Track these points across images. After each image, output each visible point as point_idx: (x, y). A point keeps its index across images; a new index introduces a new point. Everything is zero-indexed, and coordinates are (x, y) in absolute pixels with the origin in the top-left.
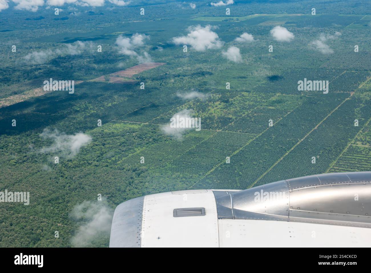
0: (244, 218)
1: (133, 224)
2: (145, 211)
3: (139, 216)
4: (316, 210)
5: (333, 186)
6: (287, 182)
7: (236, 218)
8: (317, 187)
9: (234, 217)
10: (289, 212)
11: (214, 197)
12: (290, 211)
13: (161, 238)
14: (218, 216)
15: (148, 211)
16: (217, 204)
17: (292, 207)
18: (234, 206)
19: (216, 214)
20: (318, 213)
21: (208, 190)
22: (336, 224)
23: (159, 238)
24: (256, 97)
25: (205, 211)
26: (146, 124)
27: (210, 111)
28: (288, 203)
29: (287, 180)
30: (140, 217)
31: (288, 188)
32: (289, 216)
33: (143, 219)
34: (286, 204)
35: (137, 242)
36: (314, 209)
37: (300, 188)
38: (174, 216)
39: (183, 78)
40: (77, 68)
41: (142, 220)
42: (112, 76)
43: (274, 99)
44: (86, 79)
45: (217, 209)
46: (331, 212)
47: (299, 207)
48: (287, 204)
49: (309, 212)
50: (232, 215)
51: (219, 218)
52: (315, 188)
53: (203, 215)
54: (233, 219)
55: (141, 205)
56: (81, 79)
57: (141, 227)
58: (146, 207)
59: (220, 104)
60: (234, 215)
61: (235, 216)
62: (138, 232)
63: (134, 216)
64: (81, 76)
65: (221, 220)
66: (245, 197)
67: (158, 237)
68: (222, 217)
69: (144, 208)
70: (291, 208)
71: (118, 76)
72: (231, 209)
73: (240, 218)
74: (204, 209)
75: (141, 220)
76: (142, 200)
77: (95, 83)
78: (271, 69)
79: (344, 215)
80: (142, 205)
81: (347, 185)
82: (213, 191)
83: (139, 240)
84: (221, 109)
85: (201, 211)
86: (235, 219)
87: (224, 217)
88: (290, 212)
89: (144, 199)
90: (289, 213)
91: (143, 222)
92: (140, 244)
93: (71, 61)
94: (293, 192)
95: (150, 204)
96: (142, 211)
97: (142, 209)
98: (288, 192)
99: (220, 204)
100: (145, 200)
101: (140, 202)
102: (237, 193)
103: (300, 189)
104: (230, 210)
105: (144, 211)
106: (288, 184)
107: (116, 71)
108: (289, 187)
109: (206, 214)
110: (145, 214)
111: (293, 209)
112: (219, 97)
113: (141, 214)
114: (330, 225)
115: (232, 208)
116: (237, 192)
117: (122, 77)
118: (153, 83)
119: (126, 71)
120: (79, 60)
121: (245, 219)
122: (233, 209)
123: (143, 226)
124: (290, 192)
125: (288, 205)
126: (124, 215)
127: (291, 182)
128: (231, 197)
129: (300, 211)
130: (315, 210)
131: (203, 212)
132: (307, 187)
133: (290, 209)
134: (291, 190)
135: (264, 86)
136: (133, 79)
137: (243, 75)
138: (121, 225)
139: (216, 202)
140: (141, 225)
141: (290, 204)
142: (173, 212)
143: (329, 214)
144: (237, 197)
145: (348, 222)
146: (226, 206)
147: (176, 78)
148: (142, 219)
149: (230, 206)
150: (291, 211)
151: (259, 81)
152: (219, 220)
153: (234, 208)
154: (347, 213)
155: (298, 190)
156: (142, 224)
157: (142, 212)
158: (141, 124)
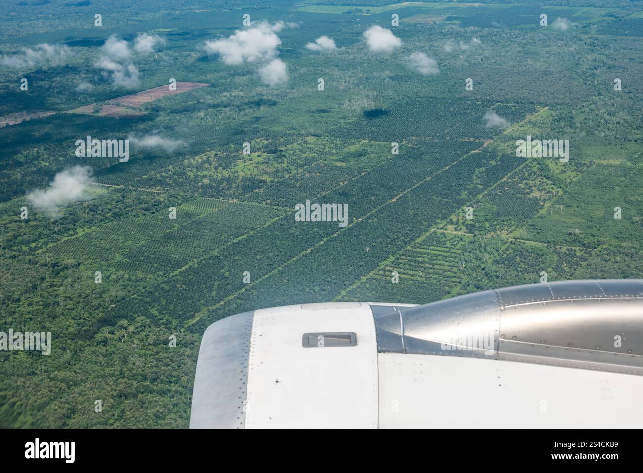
0: (421, 352)
1: (233, 358)
2: (255, 336)
3: (244, 344)
4: (545, 343)
5: (574, 301)
6: (496, 293)
7: (408, 351)
8: (546, 303)
9: (406, 351)
10: (498, 343)
11: (372, 314)
12: (500, 342)
13: (280, 382)
14: (378, 347)
15: (261, 336)
16: (377, 328)
17: (503, 335)
18: (405, 331)
19: (376, 344)
20: (548, 347)
21: (362, 303)
22: (577, 367)
23: (277, 382)
24: (325, 145)
25: (356, 338)
26: (119, 187)
27: (236, 167)
28: (498, 329)
29: (496, 290)
30: (247, 346)
31: (497, 304)
32: (497, 351)
33: (251, 349)
34: (494, 330)
35: (241, 388)
36: (541, 341)
37: (519, 304)
38: (303, 346)
39: (221, 110)
40: (56, 90)
41: (250, 351)
42: (108, 105)
43: (352, 149)
44: (63, 110)
45: (377, 335)
46: (569, 345)
47: (516, 337)
48: (496, 331)
49: (532, 345)
50: (401, 346)
51: (379, 352)
52: (543, 304)
53: (353, 346)
54: (403, 353)
55: (249, 326)
56: (54, 110)
57: (248, 362)
58: (256, 329)
59: (260, 156)
60: (405, 347)
61: (407, 349)
62: (242, 371)
63: (236, 344)
64: (58, 104)
65: (382, 354)
66: (424, 317)
67: (275, 381)
68: (384, 349)
69: (253, 331)
70: (502, 337)
71: (118, 105)
72: (401, 336)
73: (415, 351)
74: (355, 335)
75: (247, 351)
76: (250, 318)
77: (74, 115)
78: (375, 99)
79: (591, 352)
80: (251, 326)
81: (598, 300)
82: (371, 306)
83: (244, 384)
84: (256, 164)
85: (350, 339)
86: (406, 353)
87: (389, 349)
88: (500, 344)
89: (253, 315)
90: (498, 346)
91: (251, 353)
92: (244, 391)
93: (53, 77)
94: (506, 311)
95: (263, 325)
96: (250, 335)
97: (249, 332)
98: (498, 310)
99: (382, 328)
100: (255, 318)
101: (247, 321)
102: (411, 309)
103: (518, 306)
104: (398, 338)
105: (253, 336)
106: (498, 297)
107: (118, 96)
108: (499, 302)
109: (357, 343)
110: (255, 341)
111: (505, 339)
112: (265, 144)
113: (248, 340)
114: (568, 369)
115: (401, 334)
116: (411, 307)
117: (124, 106)
118: (168, 118)
119: (136, 96)
120: (67, 75)
121: (424, 354)
122: (404, 336)
123: (251, 361)
124: (502, 311)
125: (498, 332)
126: (220, 342)
127: (503, 294)
128: (401, 316)
129: (517, 343)
130: (543, 342)
131: (352, 340)
132: (529, 302)
133: (500, 339)
134: (502, 308)
135: (348, 126)
136: (140, 110)
137: (324, 107)
138: (213, 358)
139: (376, 323)
140: (247, 360)
141: (499, 332)
142: (303, 339)
143: (566, 349)
144: (411, 317)
145: (597, 363)
146: (392, 332)
147: (210, 110)
148: (249, 348)
149: (399, 332)
150: (502, 342)
151: (344, 118)
152: (379, 354)
153: (405, 334)
154: (596, 348)
155: (515, 307)
156: (248, 358)
157: (250, 337)
158: (110, 188)
